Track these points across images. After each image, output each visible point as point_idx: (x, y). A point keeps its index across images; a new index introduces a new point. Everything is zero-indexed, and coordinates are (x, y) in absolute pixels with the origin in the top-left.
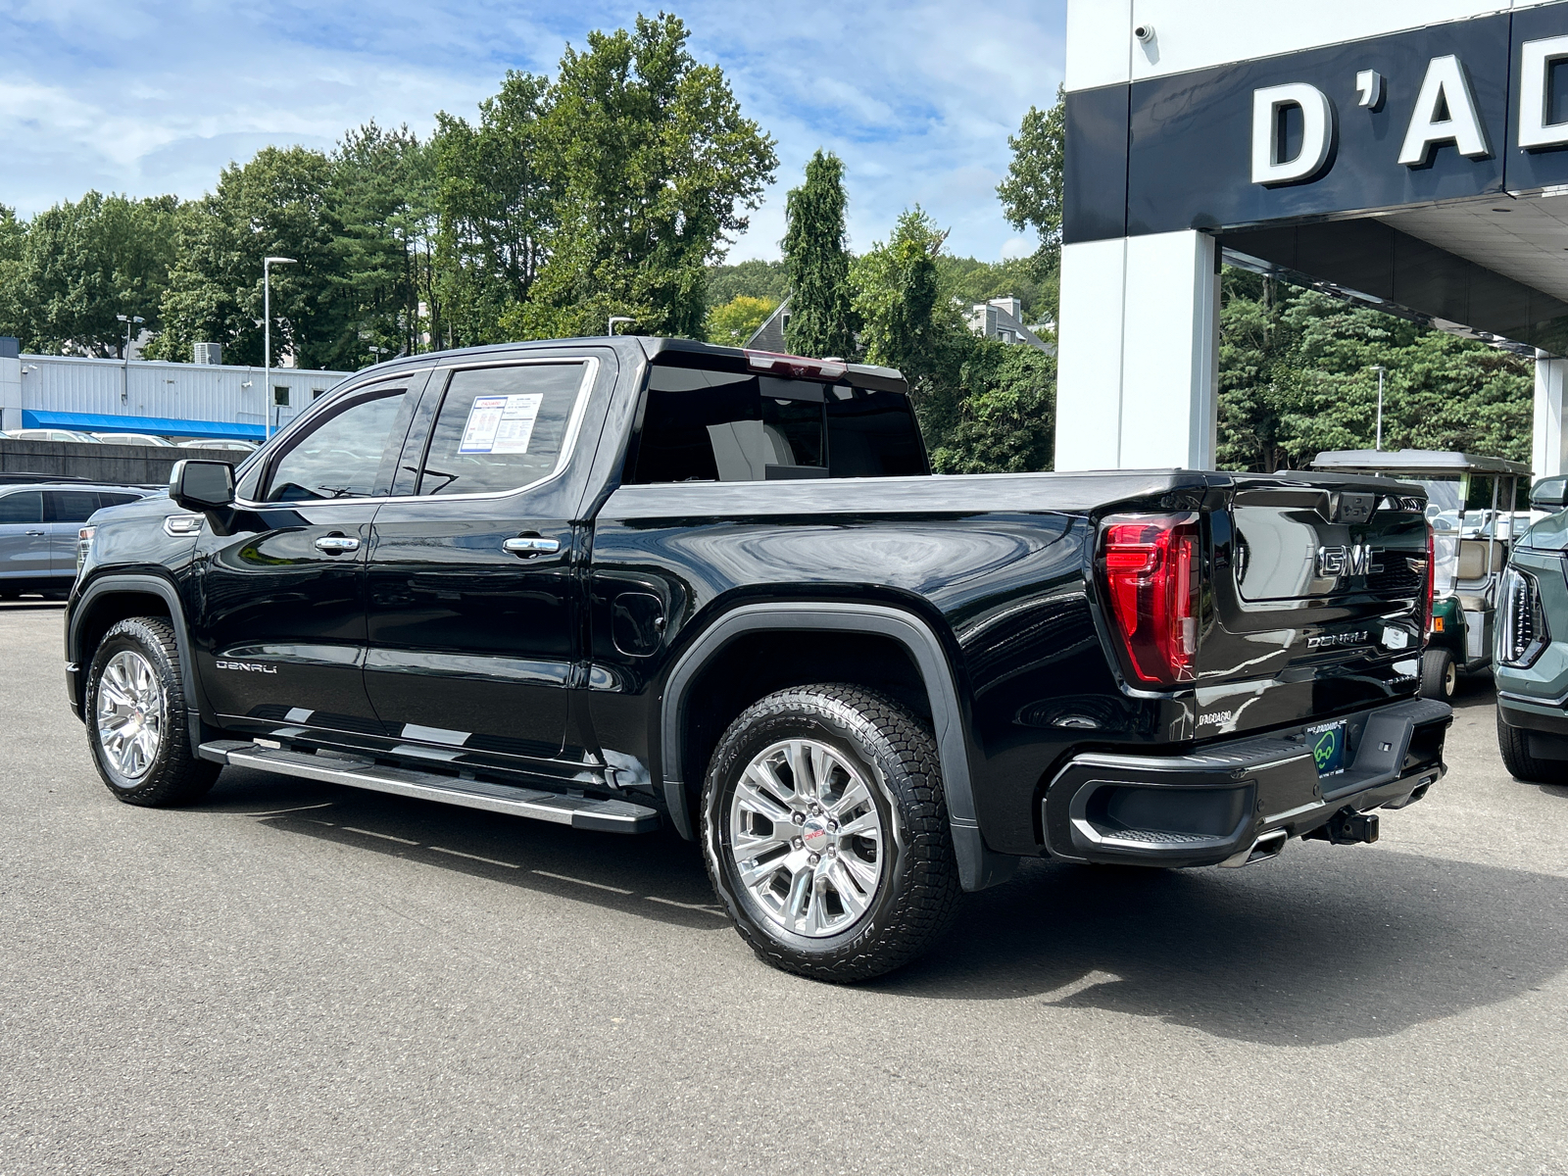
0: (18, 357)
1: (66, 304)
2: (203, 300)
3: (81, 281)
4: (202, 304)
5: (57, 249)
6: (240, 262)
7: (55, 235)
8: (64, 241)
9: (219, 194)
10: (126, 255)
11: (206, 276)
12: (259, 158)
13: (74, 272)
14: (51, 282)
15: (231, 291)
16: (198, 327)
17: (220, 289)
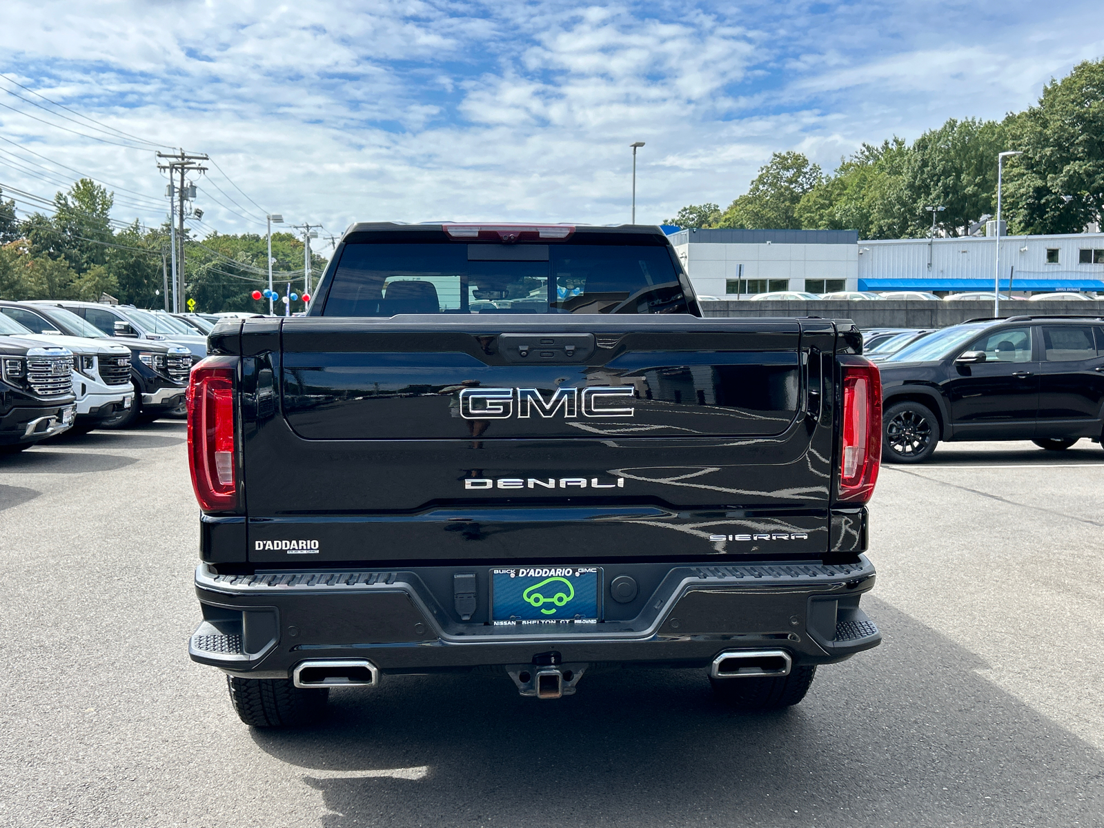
0: (857, 243)
1: (929, 202)
2: (1023, 188)
3: (940, 184)
4: (1022, 190)
5: (925, 164)
6: (1051, 156)
7: (924, 154)
8: (930, 157)
9: (1040, 106)
10: (972, 161)
11: (1027, 169)
12: (1074, 72)
13: (935, 178)
14: (919, 187)
15: (1044, 178)
16: (1021, 208)
17: (1036, 178)
